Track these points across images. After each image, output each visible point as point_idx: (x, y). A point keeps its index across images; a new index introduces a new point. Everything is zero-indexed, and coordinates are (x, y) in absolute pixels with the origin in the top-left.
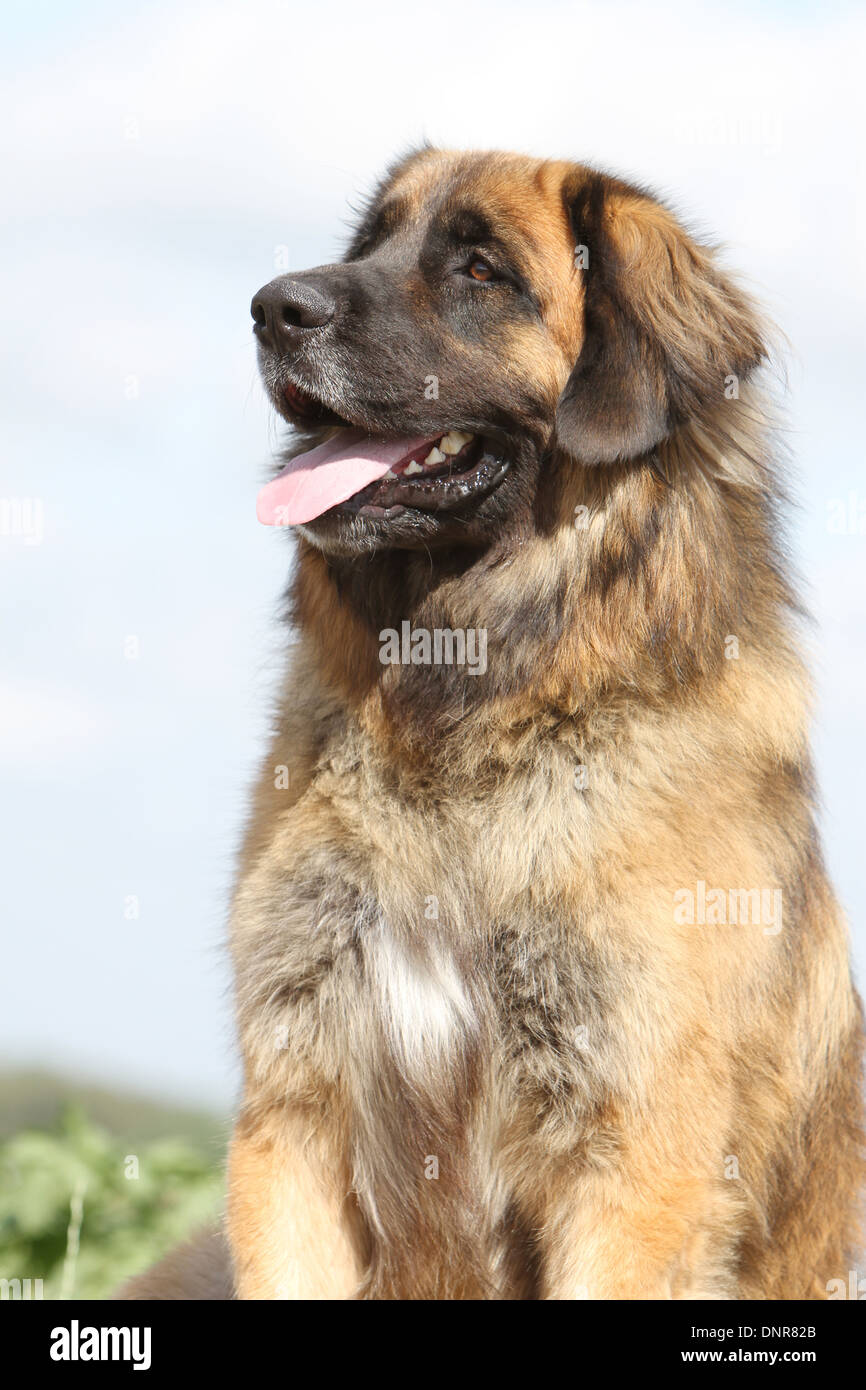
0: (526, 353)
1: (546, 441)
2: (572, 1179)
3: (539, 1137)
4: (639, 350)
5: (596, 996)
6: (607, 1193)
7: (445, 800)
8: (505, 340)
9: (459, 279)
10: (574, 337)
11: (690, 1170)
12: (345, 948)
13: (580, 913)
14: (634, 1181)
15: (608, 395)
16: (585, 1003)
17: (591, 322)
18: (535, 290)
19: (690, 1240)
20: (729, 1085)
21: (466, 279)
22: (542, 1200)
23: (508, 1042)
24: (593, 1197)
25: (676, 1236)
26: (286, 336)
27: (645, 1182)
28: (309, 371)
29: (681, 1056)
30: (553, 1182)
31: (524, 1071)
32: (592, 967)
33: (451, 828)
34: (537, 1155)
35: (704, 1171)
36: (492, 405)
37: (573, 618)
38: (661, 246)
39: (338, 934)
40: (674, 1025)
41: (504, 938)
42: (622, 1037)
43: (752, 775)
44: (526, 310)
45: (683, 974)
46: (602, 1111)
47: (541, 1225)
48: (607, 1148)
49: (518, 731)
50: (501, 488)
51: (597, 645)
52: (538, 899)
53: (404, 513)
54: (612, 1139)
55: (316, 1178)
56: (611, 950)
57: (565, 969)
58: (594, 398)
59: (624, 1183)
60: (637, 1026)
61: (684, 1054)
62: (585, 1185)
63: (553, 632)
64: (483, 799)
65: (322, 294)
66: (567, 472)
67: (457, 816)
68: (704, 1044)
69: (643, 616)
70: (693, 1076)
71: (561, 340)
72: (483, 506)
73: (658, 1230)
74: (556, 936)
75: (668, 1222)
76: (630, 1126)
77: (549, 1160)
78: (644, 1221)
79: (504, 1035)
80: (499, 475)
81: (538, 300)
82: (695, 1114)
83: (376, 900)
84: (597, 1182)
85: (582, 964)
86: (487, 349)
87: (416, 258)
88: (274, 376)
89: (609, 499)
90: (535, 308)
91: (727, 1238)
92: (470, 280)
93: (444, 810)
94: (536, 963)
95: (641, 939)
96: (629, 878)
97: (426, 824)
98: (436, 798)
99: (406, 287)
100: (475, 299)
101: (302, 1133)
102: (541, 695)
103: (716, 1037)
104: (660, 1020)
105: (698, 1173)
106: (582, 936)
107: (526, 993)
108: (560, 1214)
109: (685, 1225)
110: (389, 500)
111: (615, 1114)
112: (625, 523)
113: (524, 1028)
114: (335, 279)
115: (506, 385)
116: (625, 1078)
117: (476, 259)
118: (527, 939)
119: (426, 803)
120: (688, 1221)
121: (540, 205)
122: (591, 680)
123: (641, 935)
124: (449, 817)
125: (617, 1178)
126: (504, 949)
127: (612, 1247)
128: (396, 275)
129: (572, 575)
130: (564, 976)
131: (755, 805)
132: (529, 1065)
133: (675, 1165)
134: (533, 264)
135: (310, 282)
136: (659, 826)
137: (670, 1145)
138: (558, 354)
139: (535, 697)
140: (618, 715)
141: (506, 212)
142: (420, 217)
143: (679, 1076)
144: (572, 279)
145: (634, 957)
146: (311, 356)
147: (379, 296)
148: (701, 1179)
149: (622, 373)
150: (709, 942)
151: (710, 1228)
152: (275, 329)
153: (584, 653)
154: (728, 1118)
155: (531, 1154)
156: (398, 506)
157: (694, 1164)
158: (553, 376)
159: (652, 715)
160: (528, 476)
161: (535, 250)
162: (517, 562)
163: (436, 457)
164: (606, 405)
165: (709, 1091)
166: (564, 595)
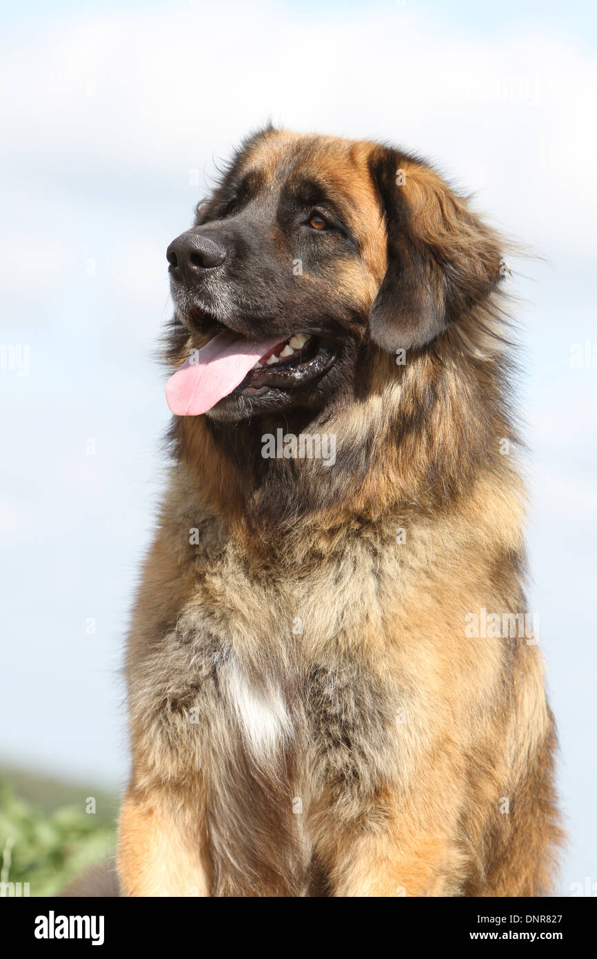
0: (350, 279)
1: (362, 337)
2: (354, 838)
3: (335, 808)
4: (425, 271)
5: (380, 714)
6: (378, 848)
7: (278, 579)
8: (338, 271)
9: (304, 229)
10: (382, 267)
11: (434, 833)
12: (207, 677)
13: (373, 658)
14: (397, 840)
15: (405, 304)
16: (373, 719)
17: (392, 254)
18: (356, 236)
19: (434, 881)
20: (463, 776)
21: (309, 229)
22: (334, 851)
23: (318, 744)
24: (368, 850)
25: (424, 878)
26: (193, 273)
27: (405, 841)
28: (209, 298)
29: (434, 756)
30: (342, 839)
31: (329, 764)
32: (379, 694)
33: (283, 599)
34: (333, 820)
35: (444, 834)
36: (328, 316)
37: (377, 458)
38: (435, 199)
39: (204, 667)
40: (430, 735)
41: (317, 672)
42: (396, 743)
43: (487, 562)
44: (350, 250)
45: (438, 700)
46: (380, 792)
47: (333, 867)
48: (380, 817)
49: (333, 532)
50: (331, 372)
51: (392, 476)
52: (343, 647)
53: (268, 391)
54: (385, 811)
55: (181, 834)
56: (391, 683)
57: (361, 696)
58: (396, 305)
59: (390, 841)
60: (406, 735)
61: (436, 754)
62: (363, 843)
63: (362, 468)
64: (304, 577)
65: (217, 243)
66: (377, 359)
67: (286, 590)
68: (450, 748)
69: (425, 457)
70: (440, 769)
71: (373, 270)
72: (320, 384)
73: (413, 874)
74: (355, 673)
75: (419, 868)
76: (396, 804)
77: (340, 824)
78: (403, 868)
79: (315, 739)
80: (330, 361)
81: (358, 243)
82: (440, 795)
83: (231, 646)
84: (372, 841)
85: (371, 692)
86: (324, 277)
87: (274, 215)
88: (184, 301)
89: (404, 377)
90: (356, 248)
91: (456, 880)
92: (311, 230)
93: (278, 586)
94: (339, 691)
95: (412, 675)
96: (407, 634)
97: (267, 595)
98: (273, 577)
99: (270, 235)
100: (316, 243)
101: (174, 805)
102: (351, 508)
103: (458, 742)
104: (421, 732)
105: (440, 836)
106: (374, 673)
107: (333, 711)
108: (346, 861)
109: (430, 871)
110: (260, 383)
111: (388, 795)
112: (414, 393)
113: (329, 735)
114: (224, 233)
115: (337, 302)
116: (396, 770)
117: (316, 214)
118: (334, 674)
119: (267, 581)
120: (432, 868)
121: (355, 175)
122: (388, 499)
123: (413, 673)
124: (281, 591)
125: (385, 838)
126: (317, 680)
127: (381, 885)
128: (263, 227)
129: (378, 429)
130: (359, 700)
131: (489, 583)
132: (331, 760)
133: (425, 830)
134: (355, 218)
135: (208, 235)
136: (428, 600)
137: (422, 817)
138: (371, 279)
139: (346, 510)
140: (404, 520)
141: (334, 181)
142: (273, 185)
143: (432, 770)
144: (379, 226)
145: (406, 687)
146: (210, 288)
147: (254, 243)
148: (442, 840)
149: (413, 287)
150: (456, 678)
151: (447, 873)
152: (185, 268)
153: (383, 482)
154: (461, 798)
155: (329, 819)
156: (264, 387)
157: (438, 829)
158: (368, 295)
159: (426, 520)
160: (348, 362)
161: (355, 207)
162: (339, 421)
163: (288, 352)
164: (403, 310)
165: (451, 780)
166: (371, 443)
